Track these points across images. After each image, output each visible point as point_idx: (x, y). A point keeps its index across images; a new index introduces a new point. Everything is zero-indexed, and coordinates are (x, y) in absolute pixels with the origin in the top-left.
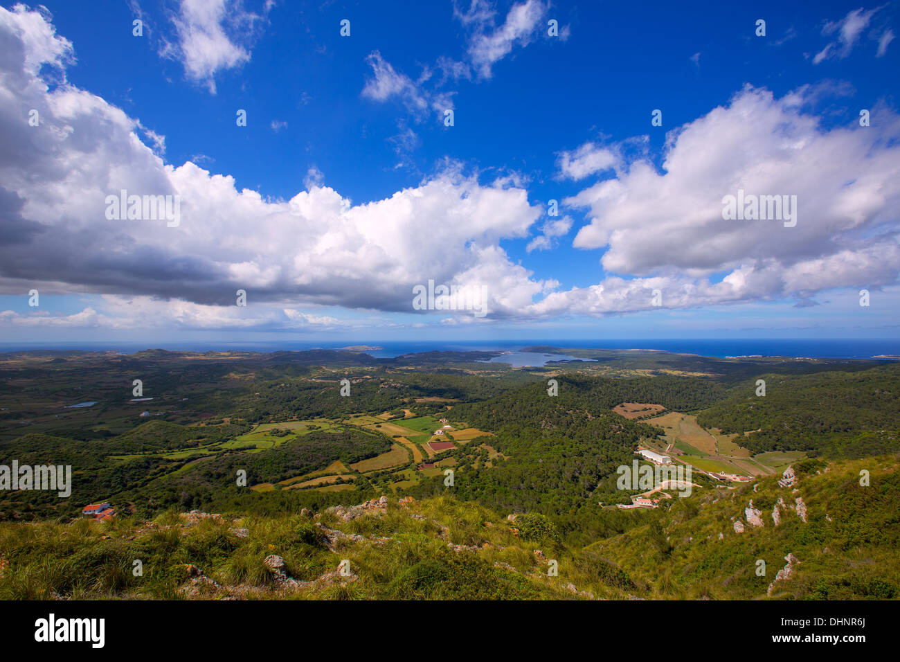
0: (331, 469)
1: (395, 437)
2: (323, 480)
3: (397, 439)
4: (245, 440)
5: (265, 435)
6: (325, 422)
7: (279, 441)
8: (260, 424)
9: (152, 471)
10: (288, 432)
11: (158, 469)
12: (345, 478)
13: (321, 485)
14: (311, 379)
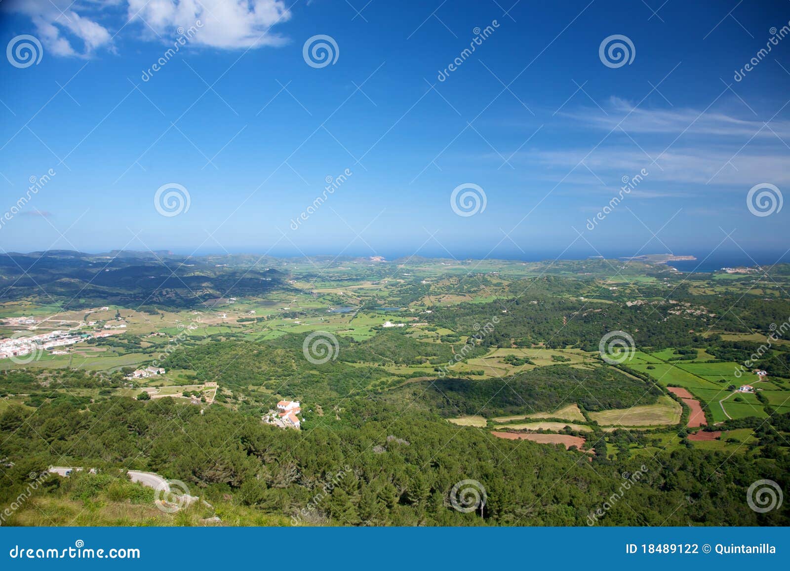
0: (560, 414)
1: (669, 385)
2: (545, 426)
3: (670, 389)
4: (475, 363)
5: (500, 362)
6: (578, 354)
7: (513, 371)
8: (499, 347)
9: (373, 382)
10: (527, 361)
11: (379, 381)
12: (576, 428)
13: (540, 431)
14: (578, 296)
